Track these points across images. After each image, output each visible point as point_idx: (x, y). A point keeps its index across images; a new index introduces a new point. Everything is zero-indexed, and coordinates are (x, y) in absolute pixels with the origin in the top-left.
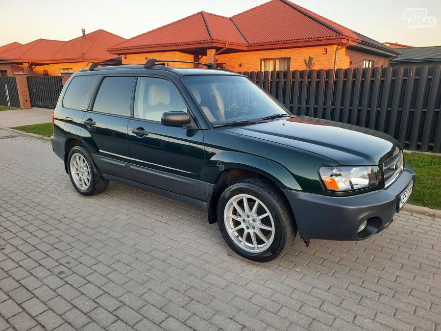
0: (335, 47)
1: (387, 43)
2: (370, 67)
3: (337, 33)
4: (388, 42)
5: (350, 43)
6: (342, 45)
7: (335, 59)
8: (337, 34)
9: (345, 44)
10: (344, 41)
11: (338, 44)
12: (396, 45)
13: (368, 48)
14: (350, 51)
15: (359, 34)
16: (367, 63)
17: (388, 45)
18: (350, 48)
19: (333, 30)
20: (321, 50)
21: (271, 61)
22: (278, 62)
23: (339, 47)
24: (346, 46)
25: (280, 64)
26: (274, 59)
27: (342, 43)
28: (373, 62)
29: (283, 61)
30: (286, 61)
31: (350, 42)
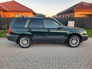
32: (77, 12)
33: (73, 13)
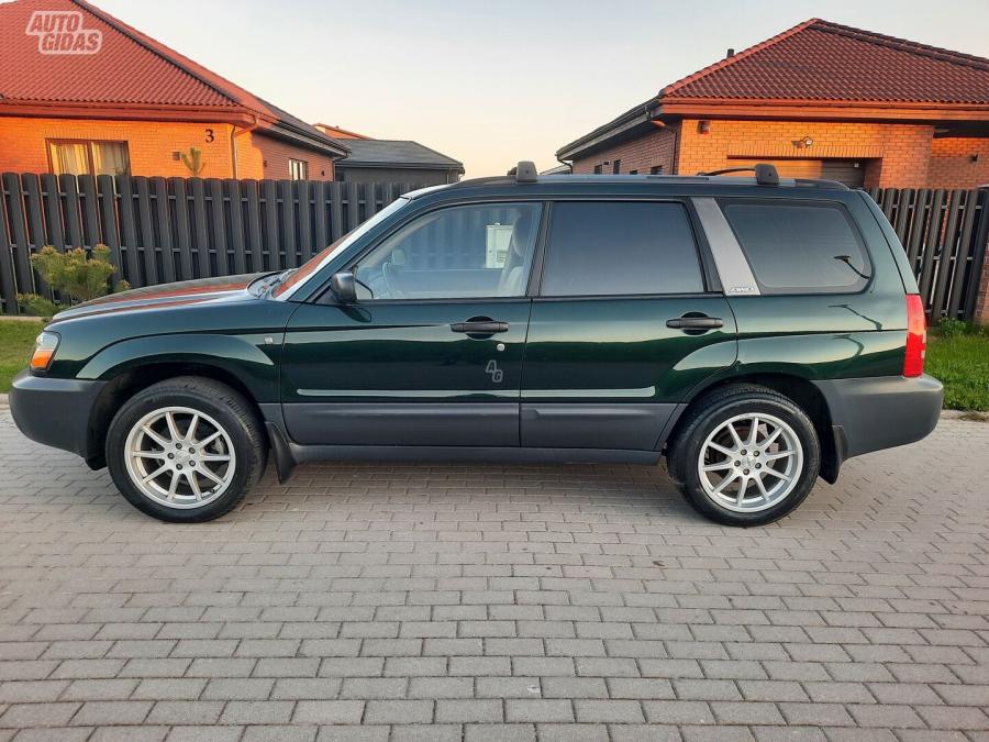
0: (229, 128)
1: (320, 125)
2: (302, 177)
3: (228, 99)
4: (323, 123)
5: (260, 124)
6: (244, 125)
7: (233, 154)
8: (230, 103)
9: (249, 125)
10: (247, 119)
11: (235, 123)
12: (337, 130)
13: (293, 136)
14: (259, 140)
15: (269, 104)
16: (295, 165)
17: (323, 130)
18: (259, 133)
19: (219, 93)
20: (199, 131)
21: (76, 146)
22: (95, 149)
23: (238, 129)
24: (251, 129)
25: (103, 155)
26: (86, 143)
27: (243, 122)
28: (305, 163)
29: (109, 149)
30: (117, 150)
31: (258, 121)
32: (713, 125)
33: (669, 139)
